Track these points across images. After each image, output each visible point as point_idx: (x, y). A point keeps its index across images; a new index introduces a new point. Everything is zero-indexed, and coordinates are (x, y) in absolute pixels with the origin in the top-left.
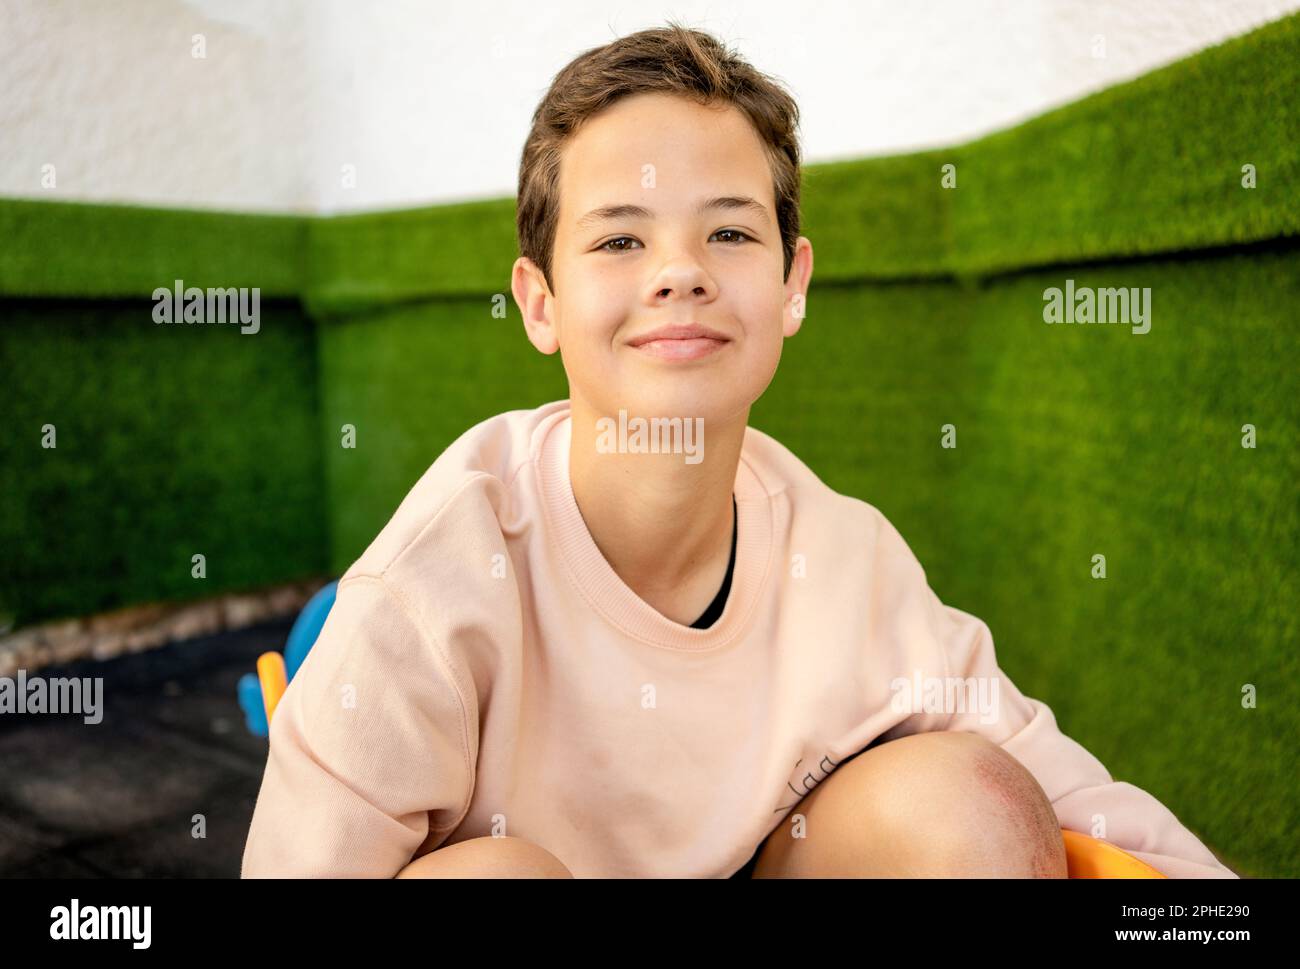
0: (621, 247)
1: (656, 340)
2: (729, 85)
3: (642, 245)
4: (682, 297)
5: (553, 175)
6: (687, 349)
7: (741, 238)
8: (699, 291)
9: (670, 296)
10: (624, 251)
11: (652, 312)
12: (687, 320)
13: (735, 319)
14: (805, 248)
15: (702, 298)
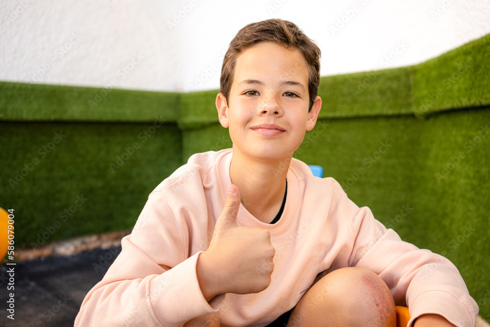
0: (253, 94)
1: (260, 128)
2: (296, 42)
3: (260, 95)
4: (270, 114)
5: (233, 66)
6: (270, 132)
7: (294, 96)
8: (276, 113)
9: (266, 113)
10: (253, 96)
11: (260, 118)
12: (272, 122)
13: (288, 124)
14: (319, 100)
15: (278, 115)
